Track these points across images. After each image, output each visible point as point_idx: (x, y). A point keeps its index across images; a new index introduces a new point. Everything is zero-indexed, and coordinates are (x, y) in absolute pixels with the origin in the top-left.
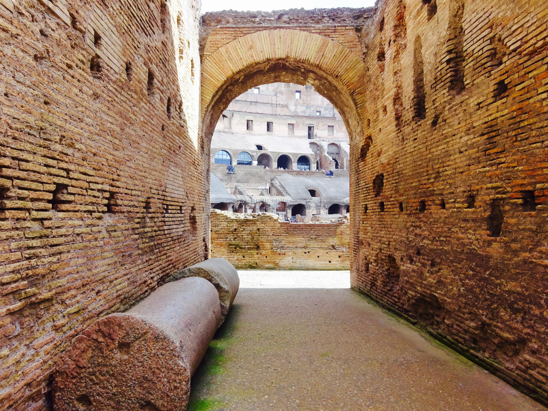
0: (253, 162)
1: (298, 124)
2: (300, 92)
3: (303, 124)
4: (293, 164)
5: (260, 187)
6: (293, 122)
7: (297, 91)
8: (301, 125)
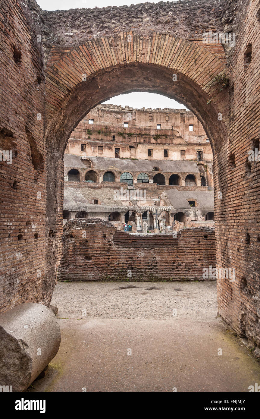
0: (150, 180)
1: (188, 150)
2: (192, 125)
3: (193, 150)
4: (182, 181)
5: (154, 200)
6: (185, 148)
7: (190, 125)
8: (191, 150)
